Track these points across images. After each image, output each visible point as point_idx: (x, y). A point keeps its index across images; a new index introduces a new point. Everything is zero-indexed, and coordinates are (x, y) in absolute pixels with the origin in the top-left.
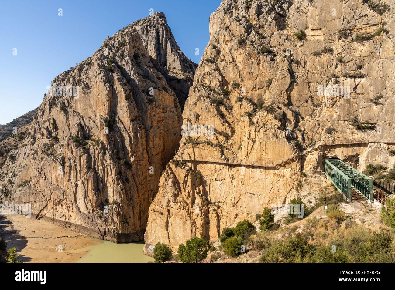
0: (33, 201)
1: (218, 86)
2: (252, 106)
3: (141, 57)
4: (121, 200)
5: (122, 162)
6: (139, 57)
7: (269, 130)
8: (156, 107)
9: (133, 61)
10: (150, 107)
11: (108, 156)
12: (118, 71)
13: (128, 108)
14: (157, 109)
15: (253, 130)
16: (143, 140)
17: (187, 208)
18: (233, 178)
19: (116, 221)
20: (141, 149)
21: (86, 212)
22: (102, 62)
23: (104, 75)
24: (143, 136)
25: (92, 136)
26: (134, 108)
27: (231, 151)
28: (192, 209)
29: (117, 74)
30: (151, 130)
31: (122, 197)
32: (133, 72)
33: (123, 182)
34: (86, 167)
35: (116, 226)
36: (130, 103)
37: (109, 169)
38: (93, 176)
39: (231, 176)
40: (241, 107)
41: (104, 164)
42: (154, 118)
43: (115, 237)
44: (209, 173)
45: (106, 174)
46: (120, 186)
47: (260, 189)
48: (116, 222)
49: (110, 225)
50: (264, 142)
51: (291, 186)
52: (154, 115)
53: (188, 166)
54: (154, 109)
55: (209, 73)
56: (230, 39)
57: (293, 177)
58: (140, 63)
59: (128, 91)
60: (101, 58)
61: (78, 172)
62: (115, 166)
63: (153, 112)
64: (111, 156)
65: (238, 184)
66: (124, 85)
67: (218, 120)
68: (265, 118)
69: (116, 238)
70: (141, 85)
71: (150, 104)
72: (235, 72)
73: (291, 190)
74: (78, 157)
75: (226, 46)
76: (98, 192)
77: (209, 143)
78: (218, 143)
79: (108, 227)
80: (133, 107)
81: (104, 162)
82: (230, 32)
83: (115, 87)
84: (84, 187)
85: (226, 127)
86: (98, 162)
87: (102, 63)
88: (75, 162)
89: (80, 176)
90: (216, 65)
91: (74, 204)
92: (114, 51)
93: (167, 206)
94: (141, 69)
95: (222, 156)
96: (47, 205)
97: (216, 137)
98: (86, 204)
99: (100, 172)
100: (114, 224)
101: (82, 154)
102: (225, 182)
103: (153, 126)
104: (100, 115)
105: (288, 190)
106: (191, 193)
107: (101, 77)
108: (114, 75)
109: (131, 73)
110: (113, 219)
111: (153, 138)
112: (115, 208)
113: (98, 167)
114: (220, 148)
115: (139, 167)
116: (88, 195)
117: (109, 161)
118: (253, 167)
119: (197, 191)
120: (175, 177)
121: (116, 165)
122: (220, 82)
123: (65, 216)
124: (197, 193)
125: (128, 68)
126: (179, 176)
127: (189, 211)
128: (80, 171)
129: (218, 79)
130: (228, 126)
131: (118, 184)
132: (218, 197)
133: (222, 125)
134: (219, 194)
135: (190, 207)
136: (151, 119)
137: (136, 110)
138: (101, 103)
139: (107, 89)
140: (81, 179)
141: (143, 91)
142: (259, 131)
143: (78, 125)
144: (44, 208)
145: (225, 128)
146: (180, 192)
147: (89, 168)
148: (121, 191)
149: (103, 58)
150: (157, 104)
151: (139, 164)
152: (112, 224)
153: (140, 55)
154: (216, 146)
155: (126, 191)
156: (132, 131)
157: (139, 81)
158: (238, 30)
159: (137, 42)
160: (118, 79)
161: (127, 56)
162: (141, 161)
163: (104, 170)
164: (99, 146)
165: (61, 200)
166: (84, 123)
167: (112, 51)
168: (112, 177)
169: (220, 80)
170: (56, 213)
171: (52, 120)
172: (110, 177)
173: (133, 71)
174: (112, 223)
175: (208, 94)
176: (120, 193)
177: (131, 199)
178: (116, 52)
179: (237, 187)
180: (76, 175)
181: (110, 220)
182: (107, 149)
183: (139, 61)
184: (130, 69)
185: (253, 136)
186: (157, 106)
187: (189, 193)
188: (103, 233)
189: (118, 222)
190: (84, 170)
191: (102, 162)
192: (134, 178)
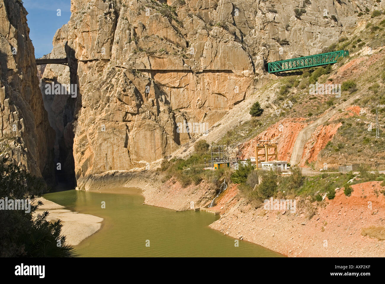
7: (228, 41)
15: (214, 41)
18: (198, 83)
27: (192, 60)
28: (159, 117)
39: (196, 81)
40: (192, 22)
44: (170, 81)
47: (226, 89)
50: (226, 51)
51: (249, 83)
57: (251, 76)
65: (204, 87)
67: (172, 31)
68: (222, 32)
73: (249, 86)
93: (123, 121)
95: (184, 64)
97: (172, 47)
102: (189, 87)
105: (247, 86)
106: (155, 102)
118: (218, 71)
119: (160, 100)
126: (139, 85)
127: (156, 119)
132: (181, 103)
133: (176, 36)
134: (182, 100)
142: (220, 42)
146: (142, 102)
179: (204, 90)
185: (215, 46)
187: (153, 101)
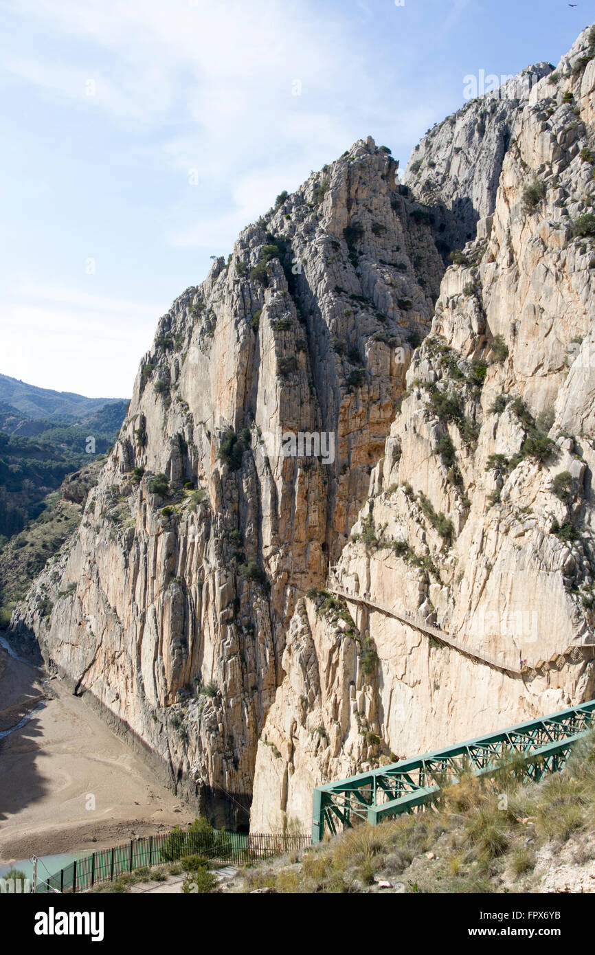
0: (74, 642)
1: (468, 349)
2: (523, 433)
3: (368, 234)
4: (226, 685)
5: (246, 569)
6: (361, 233)
7: (530, 531)
8: (373, 401)
9: (335, 246)
10: (347, 401)
11: (212, 543)
12: (279, 283)
13: (279, 402)
14: (374, 408)
15: (492, 524)
16: (312, 508)
17: (324, 754)
18: (437, 687)
19: (206, 746)
20: (303, 537)
21: (153, 702)
22: (247, 254)
23: (238, 296)
24: (312, 496)
25: (201, 478)
26: (302, 403)
27: (445, 589)
28: (336, 759)
29: (273, 291)
30: (342, 478)
31: (229, 678)
32: (322, 286)
33: (239, 630)
34: (165, 570)
35: (204, 761)
36: (289, 386)
37: (211, 587)
38: (174, 599)
39: (433, 676)
40: (495, 433)
41: (202, 569)
42: (359, 438)
43: (197, 793)
44: (392, 654)
45: (204, 601)
46: (228, 644)
48: (205, 749)
49: (194, 754)
50: (510, 576)
52: (361, 429)
53: (348, 619)
54: (361, 409)
55: (453, 301)
56: (515, 182)
58: (361, 253)
59: (293, 347)
60: (248, 240)
61: (149, 583)
62: (224, 580)
63: (358, 420)
64: (221, 547)
66: (281, 327)
67: (437, 473)
68: (530, 485)
69: (199, 796)
70: (336, 326)
71: (349, 392)
72: (512, 302)
74: (154, 538)
75: (505, 205)
76: (180, 648)
77: (402, 549)
78: (424, 554)
79: (190, 758)
80: (298, 400)
81: (204, 563)
82: (520, 155)
83: (260, 333)
84: (157, 628)
85: (452, 501)
86: (191, 560)
87: (245, 259)
88: (146, 552)
89: (153, 594)
90: (473, 273)
91: (135, 671)
92: (293, 218)
93: (292, 736)
94: (358, 275)
95: (421, 602)
96: (94, 661)
97: (422, 531)
98: (154, 677)
99: (193, 589)
100: (200, 754)
101: (161, 529)
102: (420, 693)
103: (352, 466)
104: (221, 417)
106: (341, 707)
107: (232, 302)
108: (267, 293)
109: (316, 289)
110: (199, 739)
111: (349, 501)
112: (208, 707)
113: (190, 574)
114: (422, 572)
115: (288, 591)
116: (161, 654)
117: (214, 561)
119: (356, 706)
120: (312, 647)
121: (226, 577)
122: (473, 335)
123: (120, 701)
124: (356, 711)
125: (314, 273)
126: (320, 645)
127: (328, 764)
128: (154, 578)
129: (471, 327)
130: (456, 499)
131: (224, 637)
133: (443, 489)
135: (332, 754)
136: (349, 440)
137: (308, 408)
138: (225, 380)
139: (238, 338)
140: (152, 602)
141: (339, 349)
142: (507, 532)
143: (173, 443)
144: (90, 667)
145: (449, 503)
146: (317, 698)
147: (170, 574)
148: (229, 658)
149: (253, 242)
150: (374, 394)
151: (291, 582)
152: (197, 753)
153: (367, 226)
154: (417, 562)
155: (243, 659)
156: (283, 475)
157: (333, 313)
158: (538, 150)
159: (364, 184)
160: (269, 308)
161: (322, 232)
162: (299, 576)
163: (200, 586)
164: (196, 512)
165: (117, 654)
166: (191, 438)
167: (289, 218)
168: (215, 611)
169: (476, 329)
170: (108, 687)
171: (138, 420)
172: (211, 611)
173: (323, 281)
174: (197, 749)
175: (435, 374)
176: (225, 664)
177: (255, 688)
178: (300, 219)
180: (145, 589)
181: (193, 741)
182: (215, 522)
183: (358, 247)
184: (317, 277)
185: (489, 548)
186: (376, 397)
187: (336, 705)
188: (176, 773)
189: (208, 751)
190: (161, 579)
191: (199, 563)
192: (272, 624)
